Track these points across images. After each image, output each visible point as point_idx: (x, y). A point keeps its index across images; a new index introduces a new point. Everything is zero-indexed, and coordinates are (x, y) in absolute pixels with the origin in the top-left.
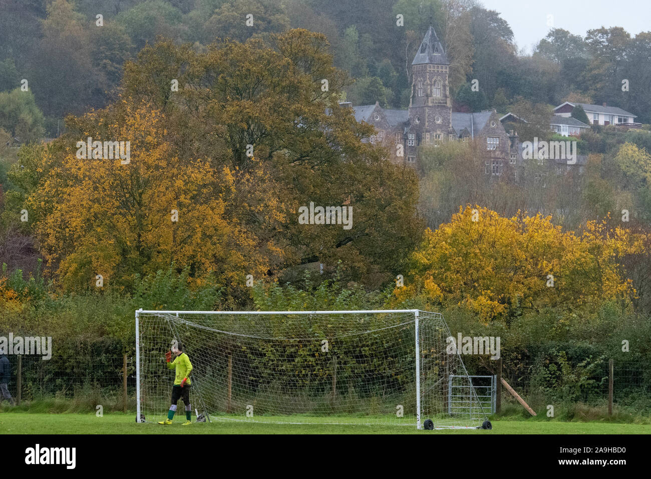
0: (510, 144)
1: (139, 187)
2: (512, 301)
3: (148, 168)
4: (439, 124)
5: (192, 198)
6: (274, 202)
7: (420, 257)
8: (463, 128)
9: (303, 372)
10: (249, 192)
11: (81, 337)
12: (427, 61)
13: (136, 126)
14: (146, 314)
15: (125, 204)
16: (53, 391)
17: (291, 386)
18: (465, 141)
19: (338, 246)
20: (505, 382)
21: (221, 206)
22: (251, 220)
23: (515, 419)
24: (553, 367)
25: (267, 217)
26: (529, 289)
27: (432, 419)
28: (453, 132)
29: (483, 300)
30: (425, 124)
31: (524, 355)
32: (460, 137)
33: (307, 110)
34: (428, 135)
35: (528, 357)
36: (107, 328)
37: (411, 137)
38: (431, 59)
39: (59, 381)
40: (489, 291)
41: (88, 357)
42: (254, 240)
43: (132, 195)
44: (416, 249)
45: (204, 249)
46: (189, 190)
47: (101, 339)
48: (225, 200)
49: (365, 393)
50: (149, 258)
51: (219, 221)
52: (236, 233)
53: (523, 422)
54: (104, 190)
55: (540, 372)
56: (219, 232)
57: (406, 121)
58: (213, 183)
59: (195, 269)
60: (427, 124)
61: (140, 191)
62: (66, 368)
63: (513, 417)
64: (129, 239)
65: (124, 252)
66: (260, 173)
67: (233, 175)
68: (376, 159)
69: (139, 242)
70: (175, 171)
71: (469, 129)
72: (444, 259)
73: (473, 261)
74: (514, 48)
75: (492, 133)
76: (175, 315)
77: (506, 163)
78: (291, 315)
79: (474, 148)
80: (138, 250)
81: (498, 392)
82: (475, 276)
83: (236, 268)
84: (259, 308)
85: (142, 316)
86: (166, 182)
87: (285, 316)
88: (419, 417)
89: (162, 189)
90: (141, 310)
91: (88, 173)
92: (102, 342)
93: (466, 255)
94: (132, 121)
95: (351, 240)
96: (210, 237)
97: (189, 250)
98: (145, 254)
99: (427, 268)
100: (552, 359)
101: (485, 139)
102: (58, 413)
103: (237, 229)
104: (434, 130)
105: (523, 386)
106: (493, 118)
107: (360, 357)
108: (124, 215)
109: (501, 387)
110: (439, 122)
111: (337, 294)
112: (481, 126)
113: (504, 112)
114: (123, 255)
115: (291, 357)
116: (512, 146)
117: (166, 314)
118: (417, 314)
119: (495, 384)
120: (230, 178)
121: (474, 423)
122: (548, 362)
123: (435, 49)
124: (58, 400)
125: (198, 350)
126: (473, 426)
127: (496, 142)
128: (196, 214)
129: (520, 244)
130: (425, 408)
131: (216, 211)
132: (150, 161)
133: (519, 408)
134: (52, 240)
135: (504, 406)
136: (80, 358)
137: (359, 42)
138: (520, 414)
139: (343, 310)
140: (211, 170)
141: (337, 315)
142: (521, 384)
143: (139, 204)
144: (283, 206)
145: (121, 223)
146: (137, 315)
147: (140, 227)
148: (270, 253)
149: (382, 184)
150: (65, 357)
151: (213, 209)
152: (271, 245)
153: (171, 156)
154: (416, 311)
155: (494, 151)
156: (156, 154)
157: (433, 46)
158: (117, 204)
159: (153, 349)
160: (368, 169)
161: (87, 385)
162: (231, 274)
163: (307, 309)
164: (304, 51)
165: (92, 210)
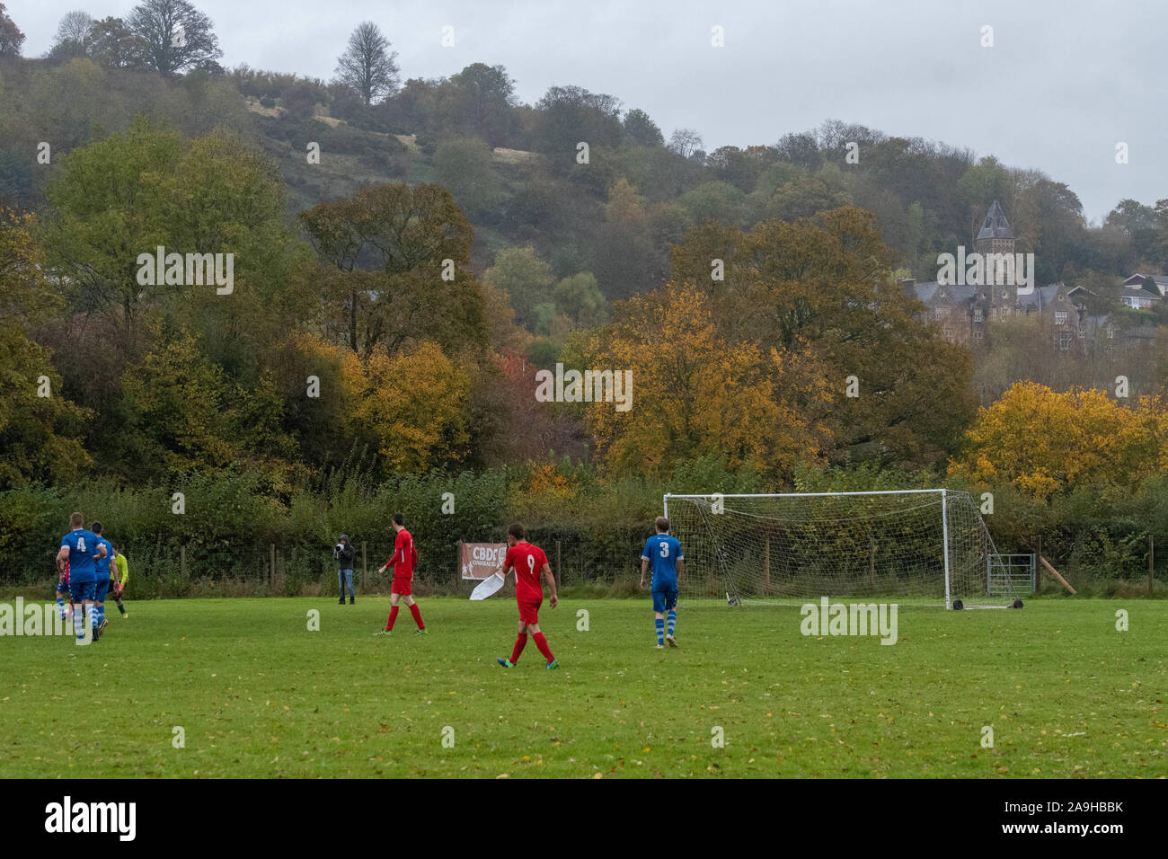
0: (1079, 317)
1: (686, 370)
2: (1068, 477)
3: (696, 350)
4: (1006, 300)
5: (739, 380)
6: (822, 383)
7: (974, 435)
8: (1030, 303)
9: (843, 554)
10: (797, 373)
11: (621, 522)
12: (992, 235)
13: (681, 309)
14: (675, 498)
15: (672, 389)
16: (594, 577)
17: (832, 568)
18: (1033, 315)
19: (892, 425)
20: (1043, 560)
21: (769, 386)
22: (802, 401)
23: (1055, 598)
24: (1095, 544)
25: (816, 398)
26: (1085, 465)
27: (961, 599)
28: (1020, 307)
29: (1037, 476)
30: (991, 299)
31: (1065, 532)
32: (1028, 311)
33: (853, 288)
34: (995, 311)
35: (1070, 535)
36: (647, 513)
37: (978, 312)
38: (995, 233)
39: (600, 567)
40: (1044, 468)
41: (628, 543)
42: (803, 420)
43: (679, 378)
44: (970, 426)
45: (753, 431)
46: (736, 372)
47: (639, 524)
48: (773, 382)
49: (904, 573)
50: (698, 441)
51: (767, 402)
52: (785, 415)
53: (1062, 600)
54: (651, 374)
55: (1081, 548)
56: (768, 414)
57: (971, 296)
58: (759, 366)
59: (743, 451)
60: (993, 299)
61: (687, 374)
62: (607, 554)
63: (1053, 595)
64: (678, 424)
65: (673, 436)
66: (808, 353)
67: (780, 356)
68: (928, 337)
69: (688, 425)
70: (721, 353)
71: (1036, 303)
72: (998, 437)
73: (1026, 438)
74: (1083, 220)
75: (1060, 308)
76: (703, 498)
77: (1074, 337)
78: (831, 496)
79: (1041, 322)
80: (687, 433)
81: (1038, 569)
82: (1031, 453)
83: (785, 450)
84: (799, 490)
85: (669, 501)
86: (713, 365)
87: (824, 497)
88: (948, 597)
89: (709, 371)
90: (669, 495)
91: (635, 358)
92: (642, 527)
93: (1019, 433)
94: (677, 304)
95: (904, 419)
96: (759, 419)
97: (737, 432)
98: (695, 437)
99: (981, 445)
100: (1094, 536)
101: (1053, 313)
102: (597, 598)
103: (786, 411)
104: (1001, 306)
105: (1066, 564)
106: (1061, 292)
107: (900, 538)
108: (672, 399)
109: (1040, 566)
110: (1005, 297)
111: (876, 475)
112: (1048, 301)
113: (1073, 285)
114: (672, 439)
115: (831, 539)
116: (1080, 320)
117: (695, 498)
118: (944, 494)
119: (1035, 562)
120: (777, 359)
121: (1005, 602)
122: (1090, 539)
123: (999, 223)
124: (599, 585)
125: (737, 533)
126: (1004, 605)
127: (1065, 316)
128: (744, 396)
129: (1074, 419)
130: (955, 588)
131: (765, 393)
132: (697, 343)
133: (1058, 587)
134: (600, 426)
135: (1044, 583)
136: (620, 543)
137: (924, 218)
138: (1060, 593)
139: (883, 490)
140: (758, 351)
141: (877, 496)
142: (1061, 562)
143: (687, 387)
144: (832, 386)
145: (669, 406)
146: (665, 500)
147: (688, 412)
148: (820, 433)
149: (934, 362)
150: (605, 542)
151: (761, 390)
152: (820, 426)
153: (717, 338)
154: (943, 491)
155: (1062, 326)
156: (702, 336)
157: (998, 221)
158: (665, 388)
159: (693, 534)
160: (919, 347)
161: (626, 570)
162: (780, 456)
163: (848, 490)
164: (852, 230)
165: (639, 395)
